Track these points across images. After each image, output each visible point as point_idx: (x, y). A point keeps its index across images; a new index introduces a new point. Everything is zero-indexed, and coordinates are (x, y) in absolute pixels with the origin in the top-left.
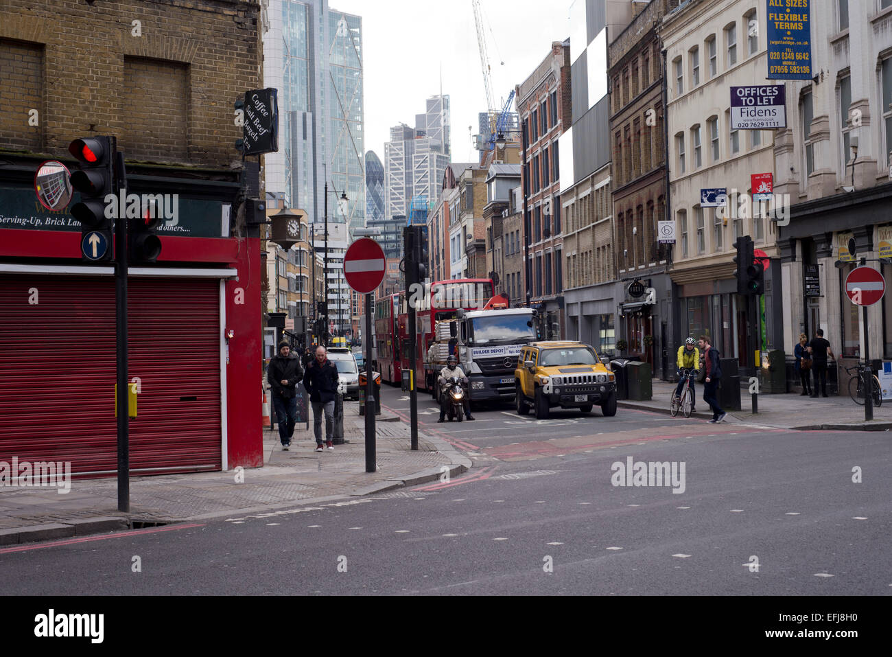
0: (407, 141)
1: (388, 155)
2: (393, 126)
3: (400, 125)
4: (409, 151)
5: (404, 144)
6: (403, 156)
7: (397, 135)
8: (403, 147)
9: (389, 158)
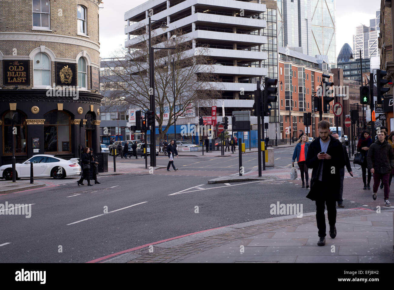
0: (365, 33)
1: (355, 41)
2: (358, 26)
3: (361, 25)
4: (366, 39)
5: (363, 35)
6: (363, 41)
7: (360, 30)
8: (363, 36)
9: (355, 43)
